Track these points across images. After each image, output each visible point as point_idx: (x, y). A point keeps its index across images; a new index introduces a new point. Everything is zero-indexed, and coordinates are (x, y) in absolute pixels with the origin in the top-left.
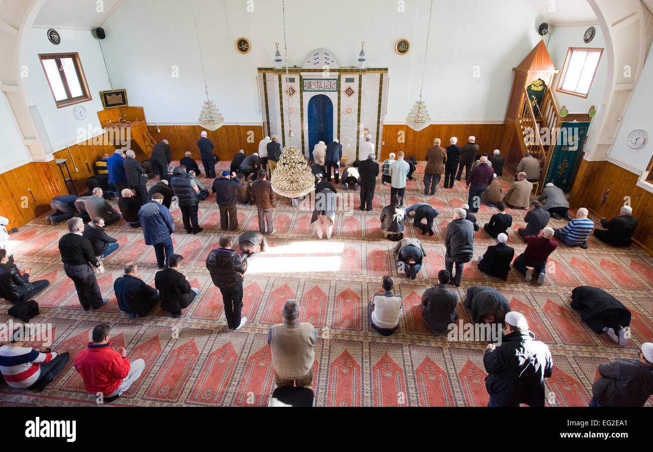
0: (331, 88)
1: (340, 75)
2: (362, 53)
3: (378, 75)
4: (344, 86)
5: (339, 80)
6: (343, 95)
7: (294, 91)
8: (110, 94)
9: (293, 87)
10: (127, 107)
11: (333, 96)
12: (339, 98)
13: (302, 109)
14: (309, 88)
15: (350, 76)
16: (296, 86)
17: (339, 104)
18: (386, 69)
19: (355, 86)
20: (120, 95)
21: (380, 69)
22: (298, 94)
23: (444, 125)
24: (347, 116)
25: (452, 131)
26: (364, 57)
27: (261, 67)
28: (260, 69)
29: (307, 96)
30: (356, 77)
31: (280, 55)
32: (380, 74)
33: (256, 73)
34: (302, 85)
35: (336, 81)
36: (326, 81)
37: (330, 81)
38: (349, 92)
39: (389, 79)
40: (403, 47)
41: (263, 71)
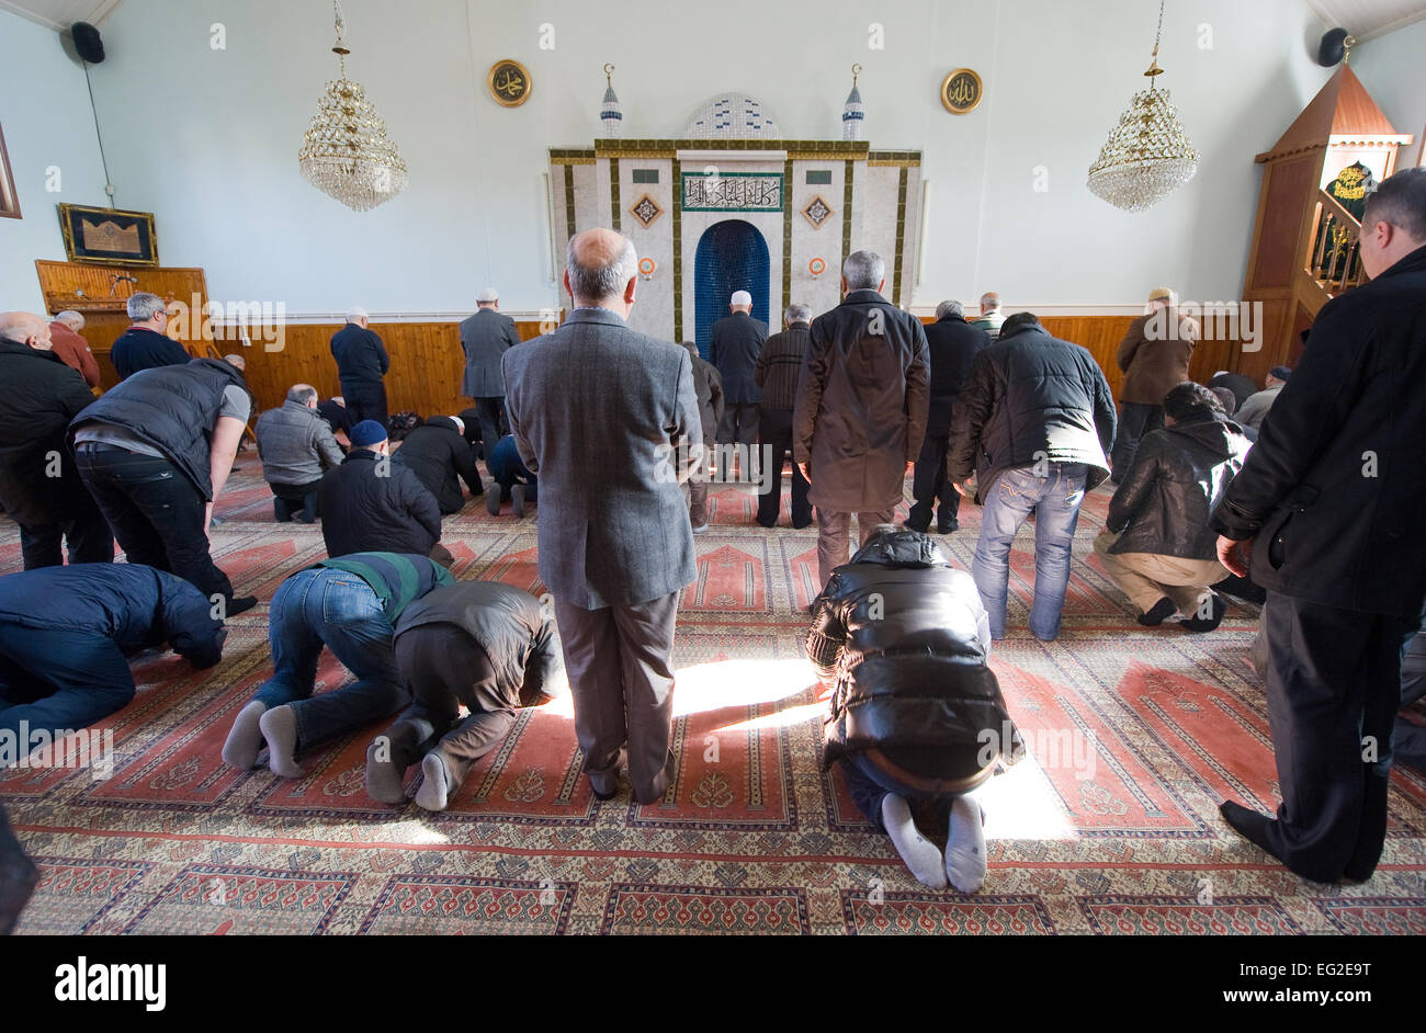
0: (765, 201)
1: (789, 163)
2: (854, 97)
3: (893, 173)
4: (802, 192)
5: (787, 176)
6: (798, 222)
7: (656, 211)
8: (97, 217)
9: (653, 197)
10: (156, 270)
11: (769, 226)
12: (787, 230)
13: (678, 265)
14: (700, 200)
15: (818, 165)
16: (662, 193)
17: (787, 249)
18: (916, 156)
19: (833, 194)
20: (134, 229)
21: (899, 156)
22: (665, 222)
23: (1077, 319)
24: (810, 286)
25: (1100, 336)
26: (859, 108)
27: (558, 145)
28: (556, 154)
29: (695, 226)
30: (837, 168)
31: (615, 100)
32: (898, 169)
33: (544, 166)
34: (678, 193)
35: (778, 179)
36: (750, 180)
37: (761, 179)
38: (817, 211)
39: (925, 182)
40: (964, 90)
41: (566, 158)
